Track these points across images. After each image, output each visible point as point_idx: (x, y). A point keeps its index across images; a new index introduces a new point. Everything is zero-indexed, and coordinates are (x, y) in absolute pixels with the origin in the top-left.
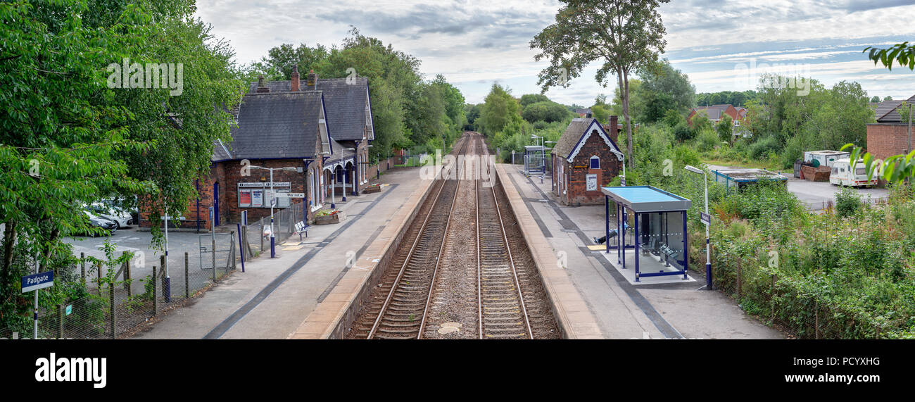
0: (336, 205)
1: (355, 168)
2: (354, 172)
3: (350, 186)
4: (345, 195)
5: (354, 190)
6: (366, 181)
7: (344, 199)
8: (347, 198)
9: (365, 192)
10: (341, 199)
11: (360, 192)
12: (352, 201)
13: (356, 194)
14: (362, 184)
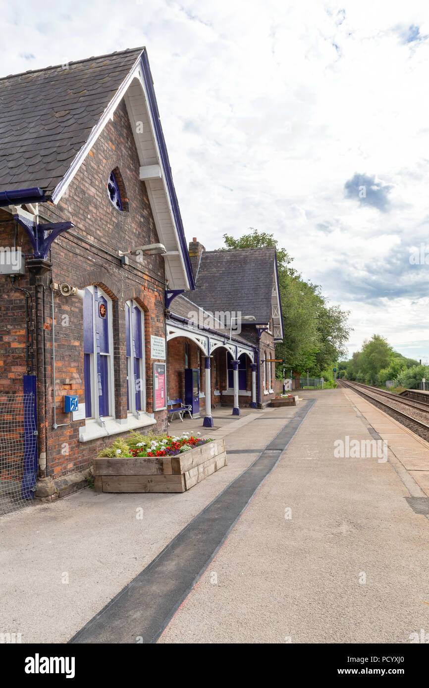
0: (215, 422)
1: (257, 368)
2: (254, 373)
3: (248, 394)
4: (237, 405)
5: (254, 400)
6: (271, 391)
7: (236, 412)
8: (241, 411)
9: (271, 405)
10: (231, 411)
11: (264, 404)
12: (250, 416)
13: (258, 406)
14: (266, 392)
